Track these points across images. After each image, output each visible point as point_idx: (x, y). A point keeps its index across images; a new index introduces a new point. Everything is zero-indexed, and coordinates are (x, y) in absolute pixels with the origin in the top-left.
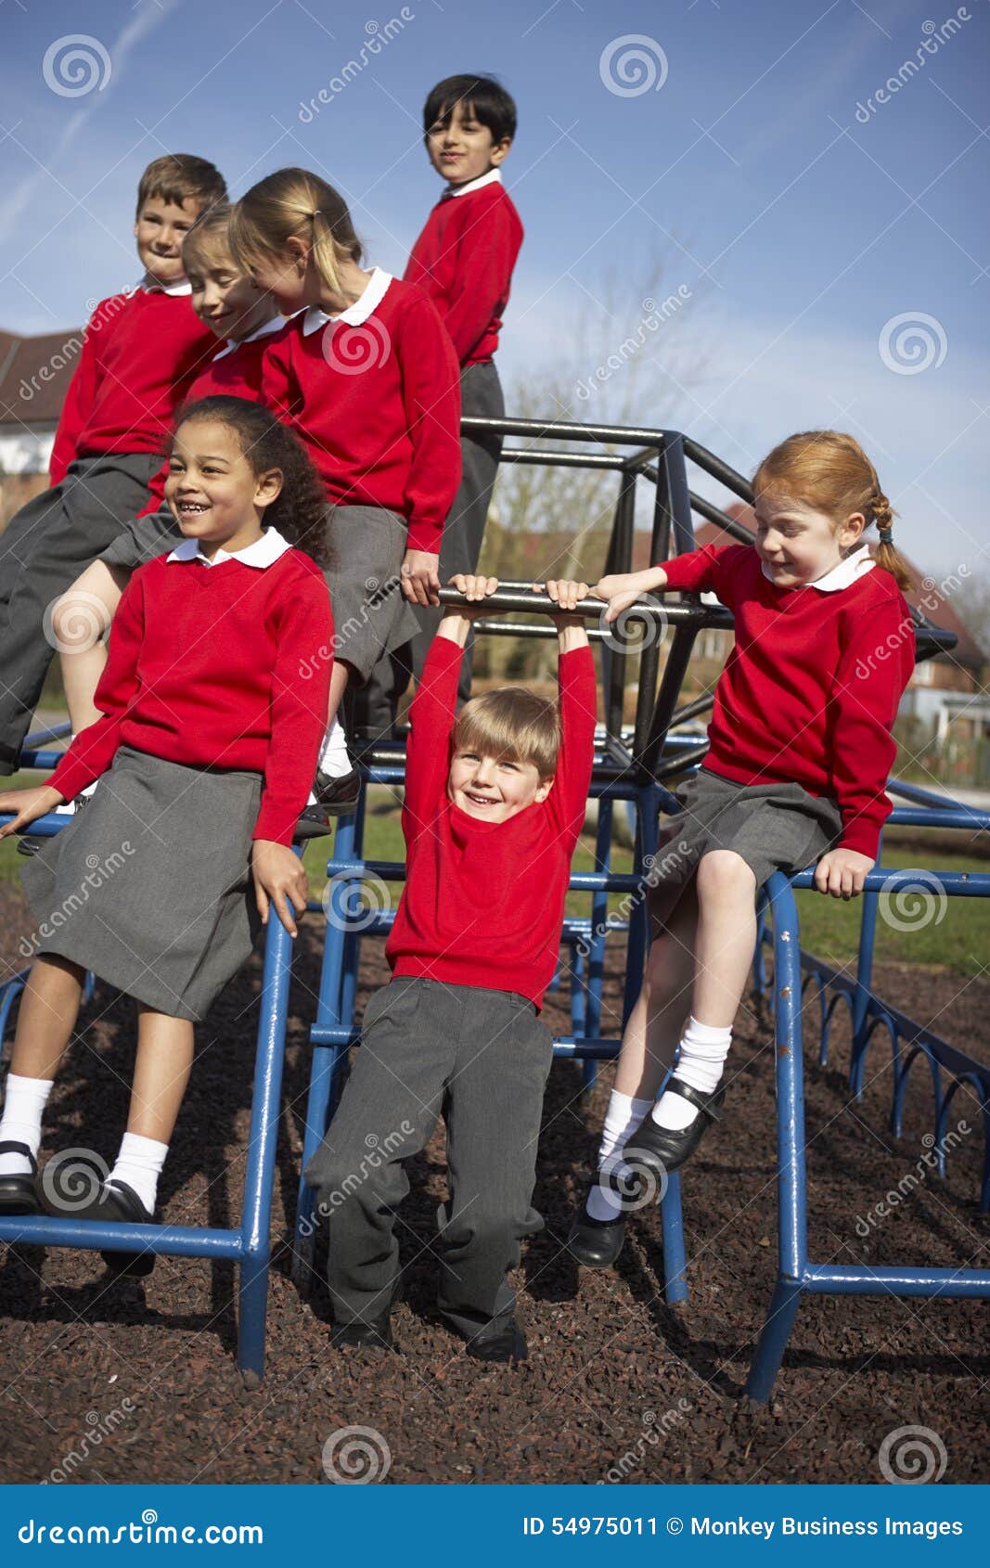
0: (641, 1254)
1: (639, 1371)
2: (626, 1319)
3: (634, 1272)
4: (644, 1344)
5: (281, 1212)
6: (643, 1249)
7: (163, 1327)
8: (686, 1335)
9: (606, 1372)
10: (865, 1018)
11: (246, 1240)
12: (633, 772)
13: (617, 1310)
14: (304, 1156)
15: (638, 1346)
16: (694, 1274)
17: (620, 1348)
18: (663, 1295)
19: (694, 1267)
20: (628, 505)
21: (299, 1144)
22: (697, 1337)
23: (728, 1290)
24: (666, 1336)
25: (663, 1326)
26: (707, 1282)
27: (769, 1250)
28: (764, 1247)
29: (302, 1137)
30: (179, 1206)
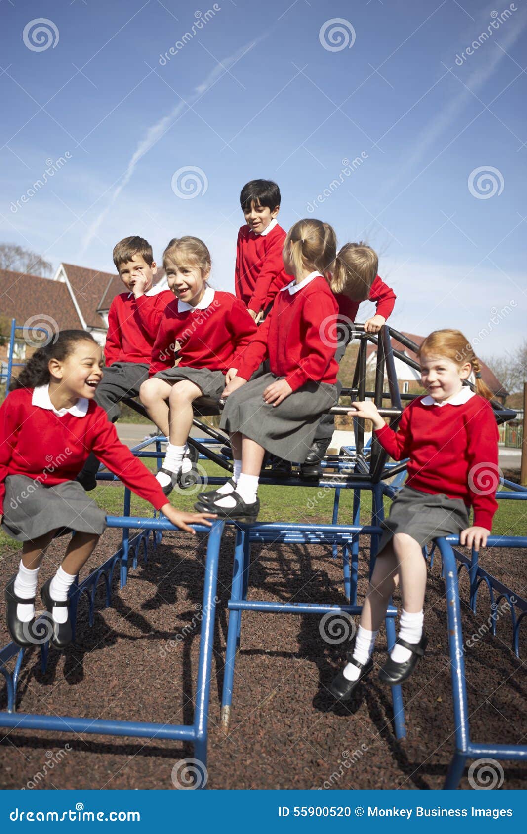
0: (382, 710)
1: (386, 781)
2: (377, 749)
3: (379, 720)
4: (387, 764)
5: (216, 686)
6: (384, 707)
7: (160, 758)
8: (407, 759)
9: (369, 782)
10: (476, 578)
11: (196, 731)
12: (370, 477)
13: (373, 743)
14: (227, 650)
15: (384, 765)
16: (408, 721)
17: (376, 766)
18: (394, 733)
19: (408, 717)
20: (364, 354)
21: (225, 643)
22: (411, 760)
23: (424, 729)
24: (397, 759)
25: (396, 753)
26: (415, 725)
27: (442, 704)
28: (440, 702)
29: (226, 639)
30: (170, 682)
